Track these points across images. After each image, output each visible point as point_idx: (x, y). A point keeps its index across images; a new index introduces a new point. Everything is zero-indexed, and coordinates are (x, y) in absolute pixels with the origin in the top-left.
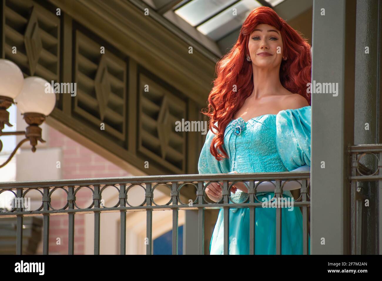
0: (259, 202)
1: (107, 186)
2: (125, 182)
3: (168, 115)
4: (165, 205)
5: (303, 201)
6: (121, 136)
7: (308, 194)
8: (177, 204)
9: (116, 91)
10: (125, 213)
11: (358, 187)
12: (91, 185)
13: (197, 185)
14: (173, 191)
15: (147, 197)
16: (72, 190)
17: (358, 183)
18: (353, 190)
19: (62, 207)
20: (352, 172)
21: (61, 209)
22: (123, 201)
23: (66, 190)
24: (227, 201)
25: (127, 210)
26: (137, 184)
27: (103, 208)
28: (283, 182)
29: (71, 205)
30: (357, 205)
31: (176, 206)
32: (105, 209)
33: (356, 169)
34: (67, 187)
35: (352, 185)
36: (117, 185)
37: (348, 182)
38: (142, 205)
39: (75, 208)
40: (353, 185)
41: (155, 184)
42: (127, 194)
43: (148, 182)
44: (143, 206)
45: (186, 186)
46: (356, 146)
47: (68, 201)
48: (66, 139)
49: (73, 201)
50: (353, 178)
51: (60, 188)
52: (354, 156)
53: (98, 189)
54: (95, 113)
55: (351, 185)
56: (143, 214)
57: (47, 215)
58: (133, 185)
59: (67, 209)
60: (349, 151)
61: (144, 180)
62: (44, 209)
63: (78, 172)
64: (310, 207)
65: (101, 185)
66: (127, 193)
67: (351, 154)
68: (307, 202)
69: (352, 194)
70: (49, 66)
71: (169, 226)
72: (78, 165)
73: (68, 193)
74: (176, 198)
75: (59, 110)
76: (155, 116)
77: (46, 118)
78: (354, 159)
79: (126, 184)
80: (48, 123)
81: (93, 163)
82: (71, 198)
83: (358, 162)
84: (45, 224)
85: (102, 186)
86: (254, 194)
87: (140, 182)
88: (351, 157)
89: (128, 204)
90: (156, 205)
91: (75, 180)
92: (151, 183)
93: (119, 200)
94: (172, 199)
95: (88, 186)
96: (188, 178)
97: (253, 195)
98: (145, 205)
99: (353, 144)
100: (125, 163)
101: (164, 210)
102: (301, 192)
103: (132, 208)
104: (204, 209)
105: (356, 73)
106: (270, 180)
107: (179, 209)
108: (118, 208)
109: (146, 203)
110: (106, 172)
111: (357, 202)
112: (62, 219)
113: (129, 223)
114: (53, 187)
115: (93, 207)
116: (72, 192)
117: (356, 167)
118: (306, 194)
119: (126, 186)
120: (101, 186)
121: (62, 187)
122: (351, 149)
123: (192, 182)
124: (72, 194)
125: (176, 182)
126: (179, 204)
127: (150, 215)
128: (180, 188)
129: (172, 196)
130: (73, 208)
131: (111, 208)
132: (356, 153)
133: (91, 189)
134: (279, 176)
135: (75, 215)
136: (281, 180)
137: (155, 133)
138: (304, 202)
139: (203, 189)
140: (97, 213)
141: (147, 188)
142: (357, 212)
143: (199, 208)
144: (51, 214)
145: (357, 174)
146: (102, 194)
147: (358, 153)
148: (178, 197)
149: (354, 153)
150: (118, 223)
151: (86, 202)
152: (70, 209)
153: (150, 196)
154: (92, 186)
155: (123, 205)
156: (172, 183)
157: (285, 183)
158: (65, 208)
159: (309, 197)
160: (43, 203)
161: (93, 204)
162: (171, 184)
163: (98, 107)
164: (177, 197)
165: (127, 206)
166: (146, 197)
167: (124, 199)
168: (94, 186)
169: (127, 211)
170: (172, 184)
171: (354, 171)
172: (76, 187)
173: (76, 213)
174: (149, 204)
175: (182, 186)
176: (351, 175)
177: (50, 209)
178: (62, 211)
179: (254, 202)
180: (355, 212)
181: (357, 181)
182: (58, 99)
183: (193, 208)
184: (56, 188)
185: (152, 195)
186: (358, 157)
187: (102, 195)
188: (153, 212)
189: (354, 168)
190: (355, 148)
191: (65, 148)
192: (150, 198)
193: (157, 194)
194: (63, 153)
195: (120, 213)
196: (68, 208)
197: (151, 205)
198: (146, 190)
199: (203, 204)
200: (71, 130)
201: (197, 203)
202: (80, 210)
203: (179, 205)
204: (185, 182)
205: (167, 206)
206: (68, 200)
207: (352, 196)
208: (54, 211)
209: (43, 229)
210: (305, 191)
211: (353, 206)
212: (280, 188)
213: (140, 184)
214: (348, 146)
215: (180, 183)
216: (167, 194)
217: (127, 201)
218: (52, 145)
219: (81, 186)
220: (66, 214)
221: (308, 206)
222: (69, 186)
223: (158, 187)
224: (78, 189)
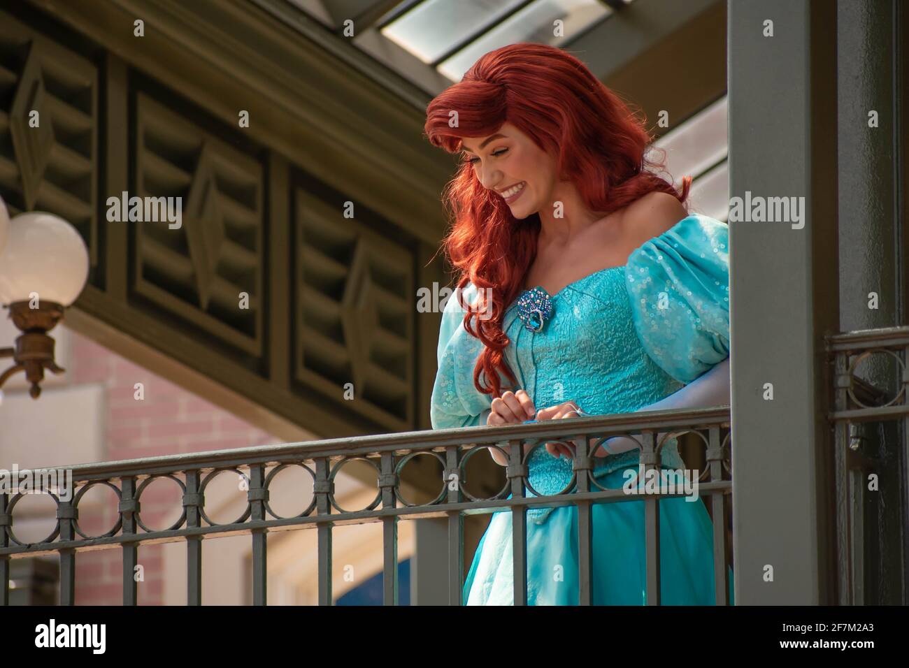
0: (602, 490)
1: (217, 470)
2: (262, 460)
3: (368, 285)
4: (364, 510)
5: (713, 481)
6: (253, 346)
7: (726, 461)
8: (395, 507)
9: (238, 235)
10: (265, 536)
11: (852, 437)
12: (179, 471)
13: (443, 455)
14: (384, 473)
15: (319, 493)
16: (131, 487)
17: (852, 427)
18: (839, 445)
19: (107, 530)
20: (837, 401)
21: (104, 536)
22: (259, 506)
23: (115, 488)
24: (520, 491)
25: (269, 529)
26: (293, 463)
27: (209, 528)
28: (661, 436)
29: (128, 523)
30: (852, 482)
31: (390, 511)
32: (215, 529)
33: (847, 392)
34: (117, 479)
35: (837, 432)
36: (243, 468)
37: (826, 427)
38: (306, 514)
39: (140, 531)
40: (839, 433)
41: (337, 459)
42: (269, 489)
43: (321, 455)
44: (308, 515)
45: (417, 459)
46: (845, 335)
47: (121, 514)
48: (115, 361)
49: (133, 513)
50: (838, 415)
51: (101, 484)
52: (841, 359)
53: (194, 481)
54: (187, 292)
55: (834, 433)
56: (310, 536)
57: (69, 553)
58: (283, 465)
59: (120, 533)
60: (827, 349)
61: (309, 452)
62: (61, 538)
63: (145, 441)
64: (731, 494)
65: (203, 470)
66: (267, 486)
67: (833, 355)
68: (724, 484)
69: (837, 455)
70: (71, 184)
71: (375, 562)
72: (145, 423)
73: (120, 493)
74: (391, 491)
75: (97, 292)
76: (335, 290)
77: (66, 312)
78: (841, 368)
79: (266, 464)
80: (71, 325)
81: (183, 417)
82: (129, 507)
83: (851, 375)
84: (64, 574)
85: (206, 471)
86: (587, 470)
87: (301, 456)
88: (832, 363)
89: (270, 512)
90: (342, 511)
91: (138, 460)
92: (328, 457)
93: (247, 504)
94: (381, 494)
95: (170, 475)
96: (419, 440)
97: (585, 471)
98: (314, 513)
99: (837, 330)
100: (262, 411)
101: (361, 523)
102: (708, 458)
103: (281, 522)
104: (462, 514)
105: (840, 153)
106: (627, 433)
107: (400, 519)
108: (248, 523)
109: (316, 508)
110: (217, 435)
111: (852, 475)
112: (106, 561)
113: (275, 560)
114: (84, 482)
115: (184, 527)
116: (130, 491)
117: (847, 388)
118: (719, 463)
119: (266, 469)
120: (202, 472)
121: (106, 481)
122: (832, 343)
123: (430, 450)
124: (131, 495)
125: (391, 452)
126: (399, 505)
127: (326, 536)
128: (401, 465)
129: (381, 488)
130: (134, 531)
131: (229, 525)
132: (846, 351)
133: (179, 481)
134: (651, 422)
135: (138, 548)
136: (655, 432)
137: (336, 332)
138: (716, 482)
139: (458, 465)
140: (195, 541)
141: (317, 469)
142: (852, 501)
143: (449, 512)
144: (79, 550)
145: (850, 405)
146: (205, 492)
147: (849, 353)
148: (397, 488)
149: (839, 352)
150: (246, 561)
151: (164, 514)
152: (126, 534)
153: (326, 489)
154: (180, 473)
155: (259, 516)
156: (380, 454)
157: (665, 438)
158: (113, 532)
159: (727, 469)
160: (59, 523)
161: (184, 517)
162: (379, 456)
163: (194, 276)
164: (394, 489)
165: (268, 517)
166: (315, 493)
167: (262, 501)
168: (184, 472)
169: (268, 531)
170: (380, 458)
171: (841, 398)
172: (142, 478)
173: (142, 543)
174: (324, 511)
175: (405, 462)
176: (834, 408)
177: (78, 537)
178: (106, 540)
179: (589, 490)
180: (845, 501)
181: (849, 421)
182: (95, 262)
183: (435, 515)
184: (91, 483)
185: (332, 487)
186: (850, 363)
187: (205, 495)
188: (334, 529)
189: (841, 390)
190: (842, 339)
191: (112, 382)
192: (325, 494)
193: (343, 483)
194: (107, 396)
195: (252, 536)
196: (121, 530)
197: (329, 512)
198: (314, 476)
199: (458, 502)
200: (126, 339)
201: (445, 501)
202: (152, 535)
203: (399, 509)
204: (413, 451)
205: (369, 513)
206: (122, 510)
207: (837, 462)
208: (87, 541)
209: (59, 588)
210: (718, 456)
211: (840, 486)
212: (654, 451)
213: (300, 463)
214: (825, 337)
215: (399, 453)
216: (370, 483)
217: (268, 507)
218: (81, 378)
219: (153, 476)
220: (117, 546)
221: (725, 493)
222: (123, 478)
223: (346, 465)
224: (146, 482)
